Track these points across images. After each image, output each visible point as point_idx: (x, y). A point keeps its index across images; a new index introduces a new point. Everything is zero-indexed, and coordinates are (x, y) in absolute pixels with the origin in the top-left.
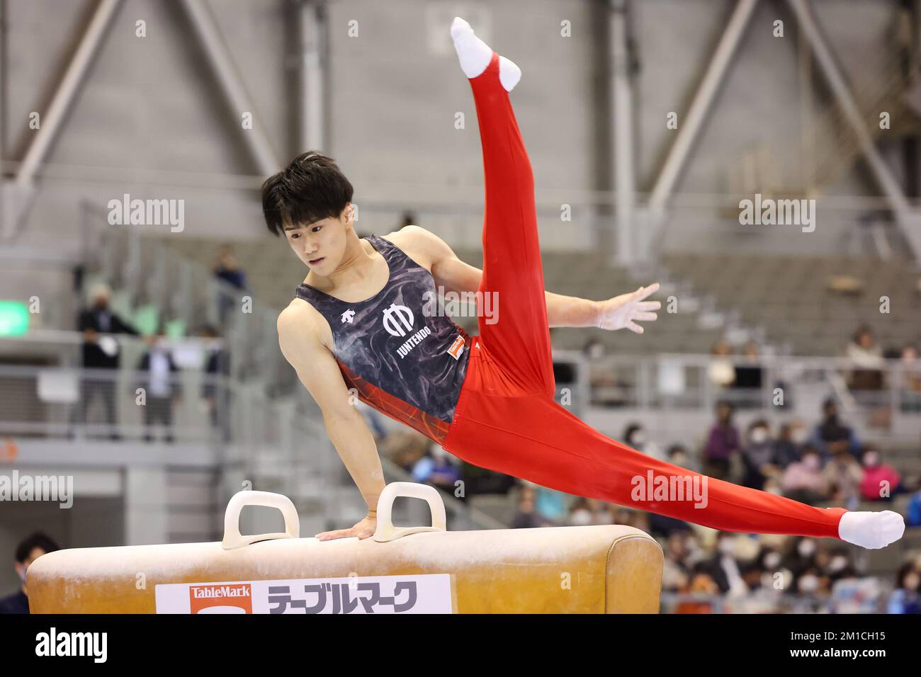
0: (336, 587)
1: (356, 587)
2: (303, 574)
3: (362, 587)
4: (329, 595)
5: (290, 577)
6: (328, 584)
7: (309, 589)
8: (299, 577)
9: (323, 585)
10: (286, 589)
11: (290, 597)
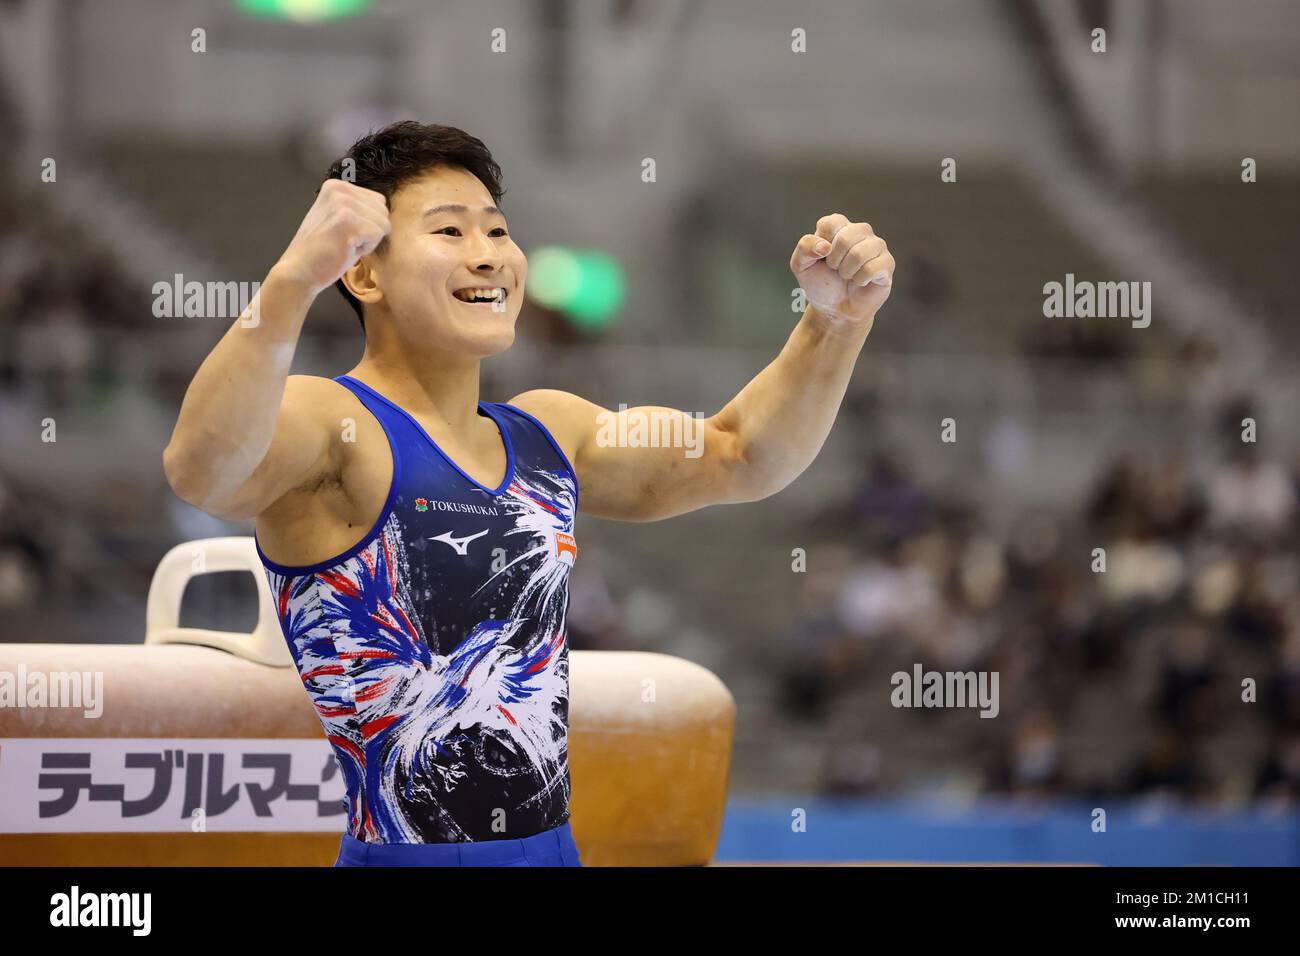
0: (195, 759)
1: (239, 761)
2: (124, 727)
3: (251, 761)
4: (179, 776)
5: (95, 730)
6: (180, 754)
7: (134, 761)
8: (115, 734)
9: (168, 753)
10: (83, 760)
11: (88, 777)
